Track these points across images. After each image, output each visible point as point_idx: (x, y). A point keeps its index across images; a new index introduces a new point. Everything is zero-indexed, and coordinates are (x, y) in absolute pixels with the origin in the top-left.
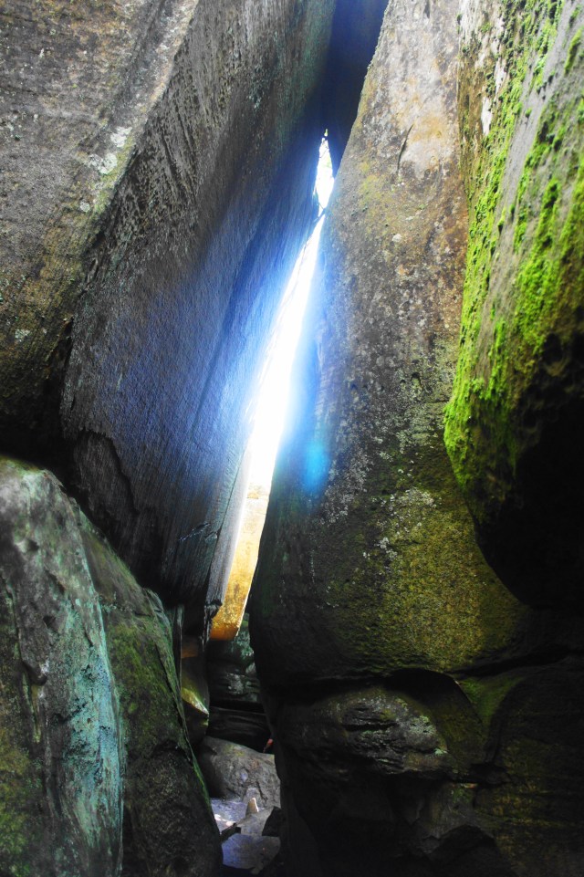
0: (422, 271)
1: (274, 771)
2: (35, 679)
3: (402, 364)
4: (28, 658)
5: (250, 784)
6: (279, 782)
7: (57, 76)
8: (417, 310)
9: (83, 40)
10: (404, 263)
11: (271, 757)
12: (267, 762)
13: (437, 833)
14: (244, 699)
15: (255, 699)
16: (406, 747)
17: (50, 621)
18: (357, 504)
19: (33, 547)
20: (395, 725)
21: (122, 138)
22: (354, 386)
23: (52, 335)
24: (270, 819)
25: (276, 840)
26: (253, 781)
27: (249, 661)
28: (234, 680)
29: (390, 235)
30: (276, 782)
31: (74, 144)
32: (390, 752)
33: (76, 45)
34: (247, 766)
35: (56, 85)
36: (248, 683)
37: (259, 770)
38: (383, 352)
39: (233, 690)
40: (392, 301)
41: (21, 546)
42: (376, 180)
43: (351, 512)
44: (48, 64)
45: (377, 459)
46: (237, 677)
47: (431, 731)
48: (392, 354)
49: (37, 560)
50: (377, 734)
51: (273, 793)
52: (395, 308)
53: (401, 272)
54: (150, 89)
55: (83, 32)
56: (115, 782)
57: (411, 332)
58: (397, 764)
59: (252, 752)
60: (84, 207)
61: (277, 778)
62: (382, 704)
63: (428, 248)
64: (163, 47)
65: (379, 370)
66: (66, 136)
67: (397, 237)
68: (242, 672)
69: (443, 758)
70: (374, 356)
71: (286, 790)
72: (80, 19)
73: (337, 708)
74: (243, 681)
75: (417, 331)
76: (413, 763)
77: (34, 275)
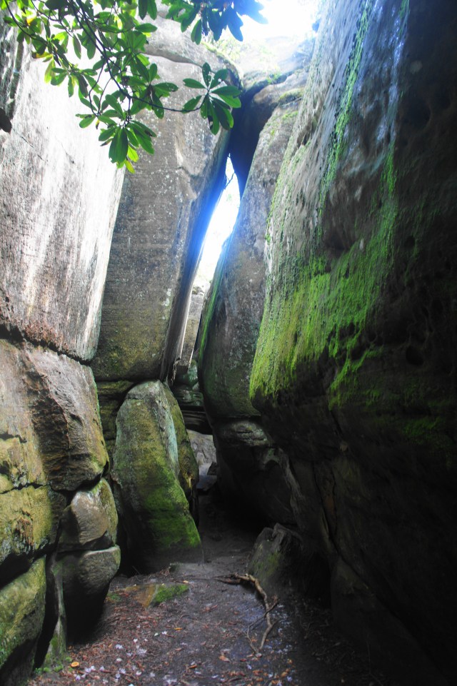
0: (259, 295)
1: (212, 444)
2: (163, 430)
3: (252, 324)
4: (161, 426)
5: (199, 451)
6: (215, 449)
7: (151, 277)
8: (257, 308)
9: (156, 263)
10: (253, 291)
11: (211, 437)
12: (208, 439)
13: (265, 462)
14: (192, 404)
15: (198, 404)
16: (255, 439)
17: (164, 417)
18: (239, 364)
19: (160, 402)
20: (252, 432)
21: (169, 293)
22: (237, 327)
23: (160, 354)
24: (211, 467)
25: (215, 477)
26: (200, 449)
27: (195, 382)
28: (186, 394)
29: (249, 279)
30: (213, 449)
31: (158, 300)
32: (251, 440)
33: (154, 265)
34: (196, 442)
35: (151, 280)
36: (194, 395)
37: (203, 443)
38: (246, 319)
39: (186, 399)
40: (249, 303)
41: (157, 402)
42: (244, 254)
43: (237, 367)
44: (148, 273)
45: (245, 351)
46: (187, 392)
47: (263, 434)
48: (249, 320)
49: (161, 405)
50: (247, 434)
51: (211, 455)
52: (250, 306)
53: (252, 294)
54: (175, 273)
55: (156, 261)
56: (176, 451)
57: (255, 315)
58: (253, 443)
59: (199, 434)
60: (164, 318)
61: (214, 447)
62: (248, 426)
63: (260, 287)
64: (177, 256)
65: (245, 324)
66: (156, 297)
67: (251, 280)
68: (190, 388)
69: (266, 442)
70: (244, 320)
71: (218, 453)
72: (154, 256)
73: (235, 427)
74: (191, 394)
75: (257, 315)
76: (257, 443)
77: (155, 340)
